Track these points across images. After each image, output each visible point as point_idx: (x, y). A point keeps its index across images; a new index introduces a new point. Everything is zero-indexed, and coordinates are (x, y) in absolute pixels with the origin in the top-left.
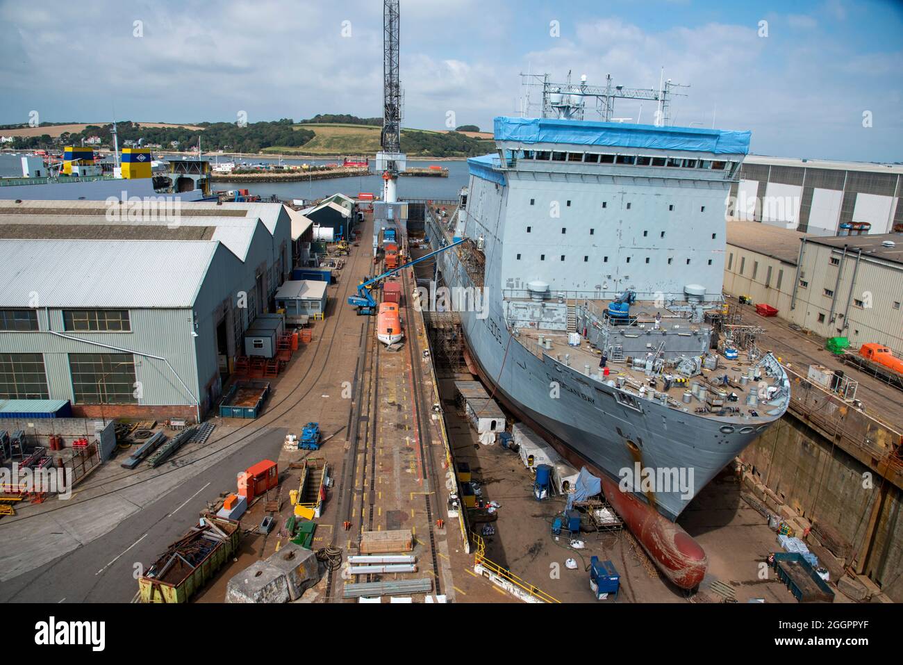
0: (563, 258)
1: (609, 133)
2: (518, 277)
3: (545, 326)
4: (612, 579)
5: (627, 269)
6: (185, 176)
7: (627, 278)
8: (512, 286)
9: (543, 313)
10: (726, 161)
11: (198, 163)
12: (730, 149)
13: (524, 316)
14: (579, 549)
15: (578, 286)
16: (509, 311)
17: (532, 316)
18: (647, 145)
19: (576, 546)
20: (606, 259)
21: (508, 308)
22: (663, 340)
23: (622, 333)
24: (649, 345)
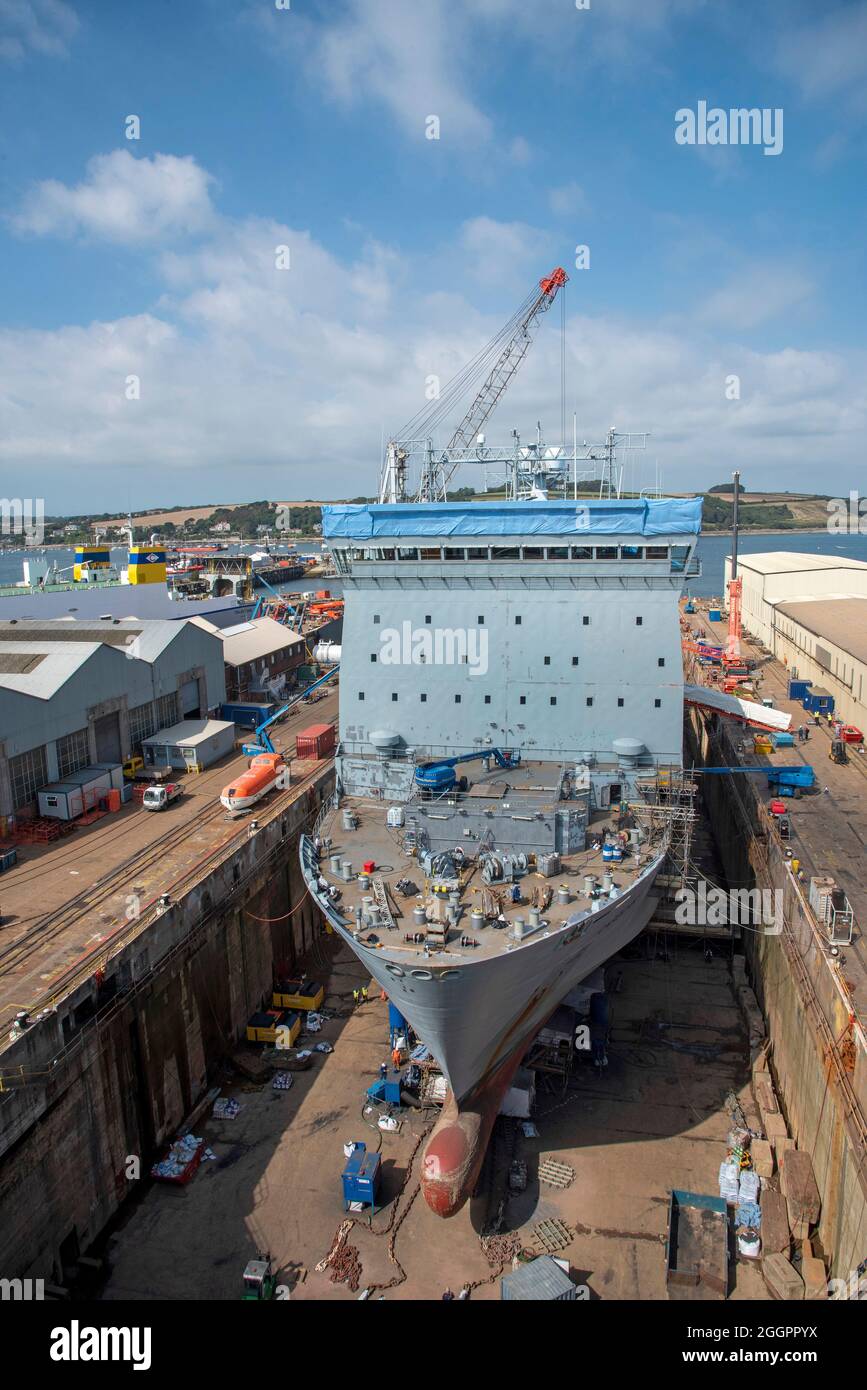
0: (424, 698)
1: (472, 517)
2: (362, 724)
3: (392, 796)
4: (361, 1181)
5: (520, 714)
6: (224, 577)
7: (521, 727)
8: (354, 737)
9: (388, 776)
10: (667, 545)
11: (239, 561)
12: (667, 527)
13: (364, 780)
14: (385, 1131)
15: (448, 738)
16: (344, 772)
17: (374, 780)
18: (531, 529)
19: (382, 1125)
20: (488, 699)
21: (342, 768)
22: (487, 825)
23: (424, 812)
24: (466, 832)
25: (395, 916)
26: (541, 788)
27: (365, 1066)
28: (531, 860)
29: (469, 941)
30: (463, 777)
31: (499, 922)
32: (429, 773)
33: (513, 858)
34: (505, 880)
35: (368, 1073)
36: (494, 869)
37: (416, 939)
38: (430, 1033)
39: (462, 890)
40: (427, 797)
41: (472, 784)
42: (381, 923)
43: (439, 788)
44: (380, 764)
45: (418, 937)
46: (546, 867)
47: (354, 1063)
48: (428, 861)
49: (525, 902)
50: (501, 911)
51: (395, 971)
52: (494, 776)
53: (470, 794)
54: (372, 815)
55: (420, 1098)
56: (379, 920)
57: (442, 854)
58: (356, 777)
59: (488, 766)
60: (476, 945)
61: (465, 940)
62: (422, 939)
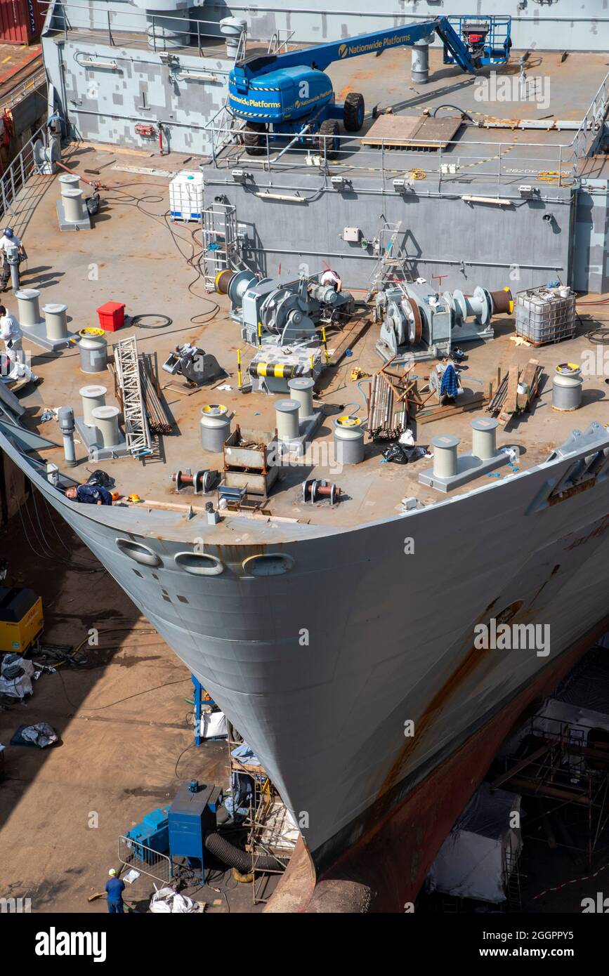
3: (188, 143)
9: (177, 92)
13: (118, 100)
16: (68, 78)
17: (142, 101)
21: (63, 68)
22: (401, 216)
23: (247, 184)
24: (351, 234)
25: (157, 432)
26: (548, 124)
27: (131, 777)
28: (499, 304)
29: (322, 489)
30: (352, 96)
31: (401, 447)
32: (259, 83)
33: (453, 298)
34: (432, 351)
35: (138, 791)
36: (406, 324)
37: (199, 484)
38: (233, 695)
39: (325, 374)
40: (258, 147)
41: (376, 115)
42: (121, 447)
43: (287, 123)
44: (155, 58)
45: (204, 479)
46: (536, 320)
47: (107, 771)
48: (249, 304)
49: (471, 402)
50: (410, 422)
51: (139, 555)
52: (436, 94)
53: (368, 139)
54: (136, 191)
55: (248, 848)
56: (119, 438)
57: (283, 289)
58: (95, 89)
59: (426, 66)
60: (338, 498)
61: (313, 488)
62: (214, 483)
